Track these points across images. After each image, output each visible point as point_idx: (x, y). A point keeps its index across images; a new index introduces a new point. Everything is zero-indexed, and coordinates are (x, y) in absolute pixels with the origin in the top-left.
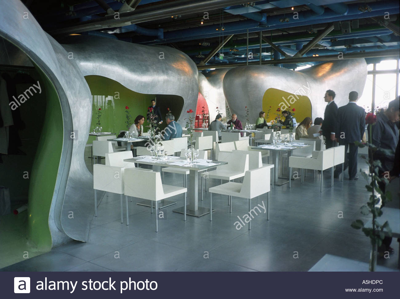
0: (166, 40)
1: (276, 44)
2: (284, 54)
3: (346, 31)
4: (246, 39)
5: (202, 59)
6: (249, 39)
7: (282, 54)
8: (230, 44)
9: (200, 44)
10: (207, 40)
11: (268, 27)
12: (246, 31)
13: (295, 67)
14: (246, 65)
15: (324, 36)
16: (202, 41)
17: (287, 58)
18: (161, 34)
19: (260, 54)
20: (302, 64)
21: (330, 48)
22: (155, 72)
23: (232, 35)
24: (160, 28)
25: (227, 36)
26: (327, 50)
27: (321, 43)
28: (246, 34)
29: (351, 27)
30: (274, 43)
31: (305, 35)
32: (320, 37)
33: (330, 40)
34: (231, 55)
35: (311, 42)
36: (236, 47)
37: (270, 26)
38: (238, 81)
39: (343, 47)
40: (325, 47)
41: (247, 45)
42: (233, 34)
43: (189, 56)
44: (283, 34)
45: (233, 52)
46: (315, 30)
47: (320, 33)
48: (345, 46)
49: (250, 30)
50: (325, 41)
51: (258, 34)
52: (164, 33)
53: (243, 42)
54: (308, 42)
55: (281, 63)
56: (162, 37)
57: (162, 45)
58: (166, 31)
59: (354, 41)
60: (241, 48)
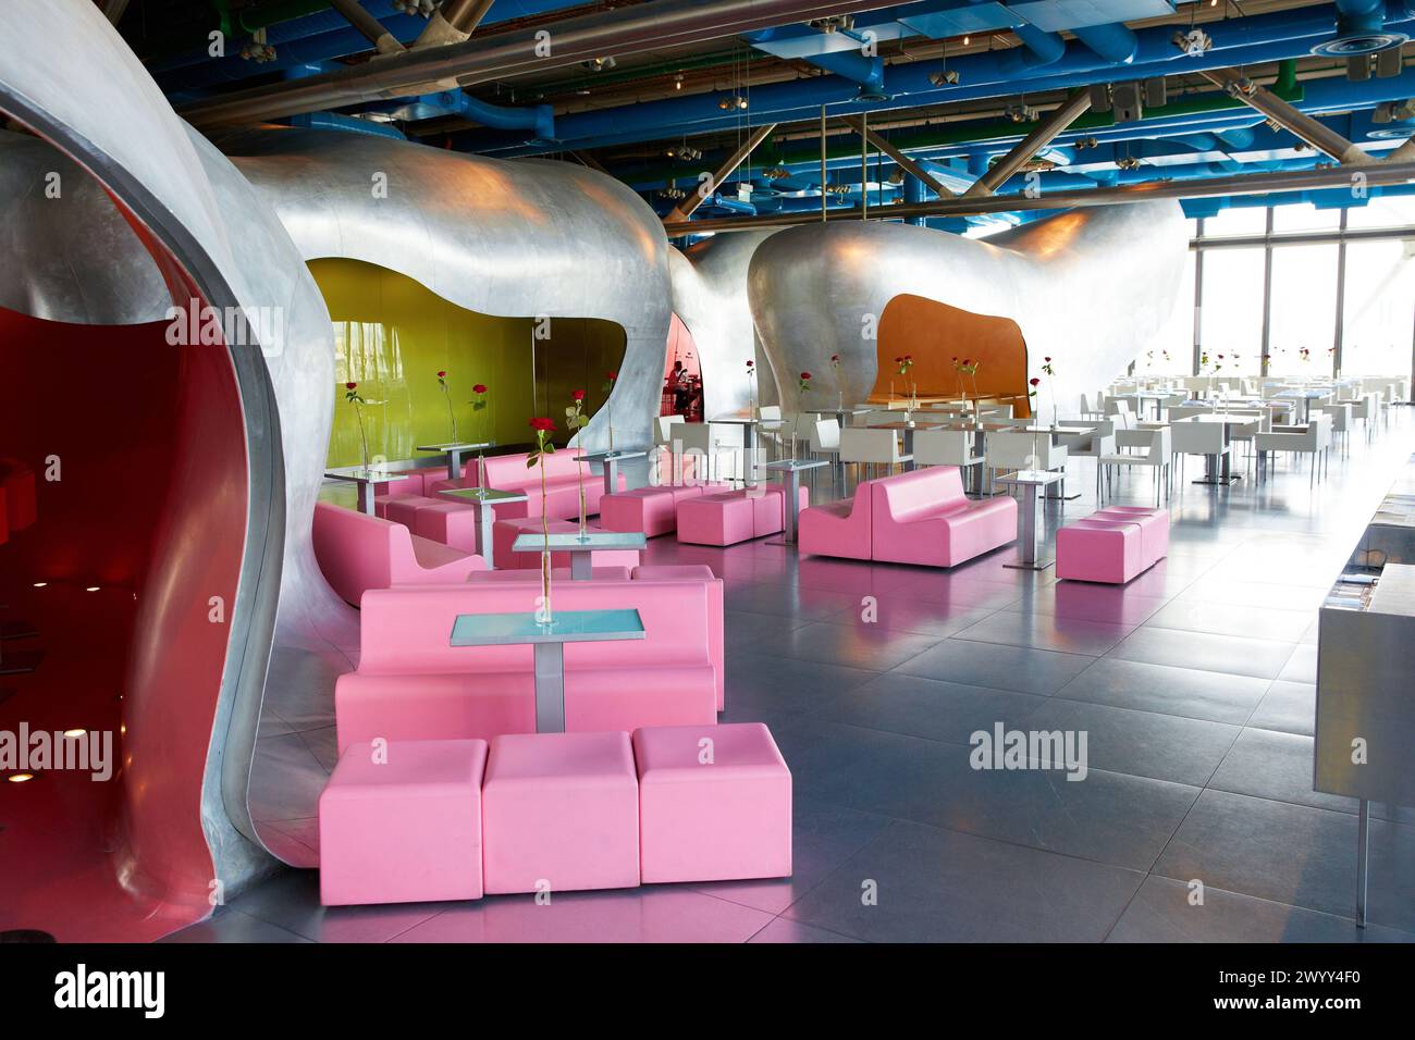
0: (560, 141)
1: (911, 155)
2: (934, 186)
3: (1127, 114)
4: (819, 139)
5: (680, 203)
6: (827, 137)
7: (928, 185)
8: (763, 156)
9: (670, 154)
10: (693, 142)
11: (889, 99)
12: (818, 112)
13: (962, 227)
14: (822, 220)
15: (1059, 129)
16: (676, 143)
17: (944, 199)
18: (544, 121)
19: (863, 188)
20: (983, 220)
21: (1069, 170)
22: (532, 246)
23: (769, 127)
24: (542, 102)
25: (756, 128)
26: (1061, 176)
27: (1046, 152)
28: (820, 122)
29: (1144, 102)
30: (903, 151)
31: (1001, 126)
32: (1044, 136)
33: (1074, 144)
34: (766, 188)
35: (1017, 149)
36: (782, 163)
37: (894, 96)
38: (799, 273)
39: (1111, 166)
40: (1057, 165)
41: (820, 158)
42: (774, 121)
43: (638, 193)
44: (928, 122)
45: (771, 179)
46: (1033, 113)
47: (1047, 120)
48: (1117, 164)
49: (830, 110)
50: (1057, 149)
51: (856, 122)
52: (557, 118)
53: (810, 150)
54: (1009, 151)
55: (923, 216)
56: (550, 134)
57: (548, 157)
58: (562, 111)
59: (1142, 149)
60: (798, 169)
